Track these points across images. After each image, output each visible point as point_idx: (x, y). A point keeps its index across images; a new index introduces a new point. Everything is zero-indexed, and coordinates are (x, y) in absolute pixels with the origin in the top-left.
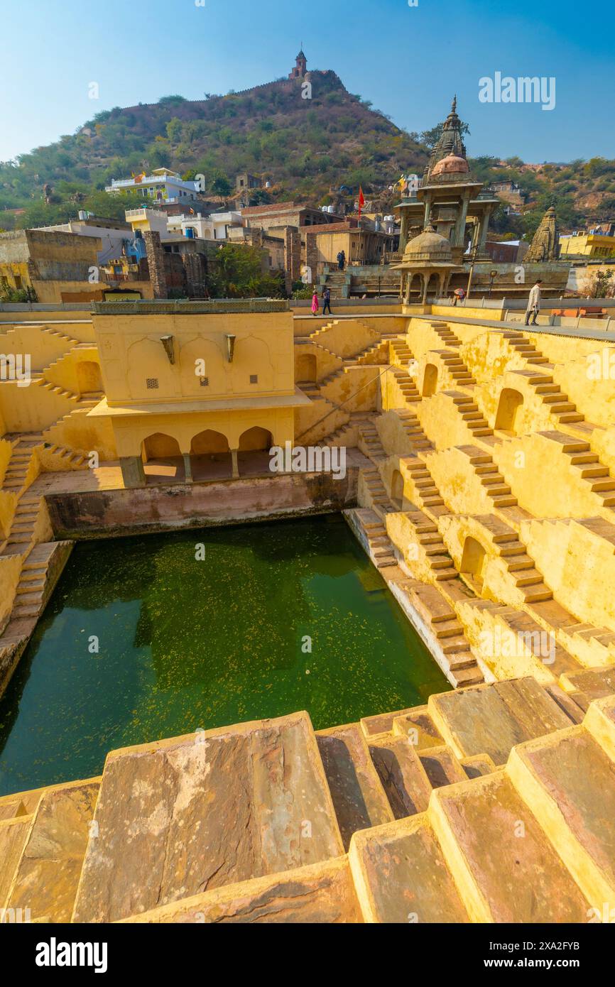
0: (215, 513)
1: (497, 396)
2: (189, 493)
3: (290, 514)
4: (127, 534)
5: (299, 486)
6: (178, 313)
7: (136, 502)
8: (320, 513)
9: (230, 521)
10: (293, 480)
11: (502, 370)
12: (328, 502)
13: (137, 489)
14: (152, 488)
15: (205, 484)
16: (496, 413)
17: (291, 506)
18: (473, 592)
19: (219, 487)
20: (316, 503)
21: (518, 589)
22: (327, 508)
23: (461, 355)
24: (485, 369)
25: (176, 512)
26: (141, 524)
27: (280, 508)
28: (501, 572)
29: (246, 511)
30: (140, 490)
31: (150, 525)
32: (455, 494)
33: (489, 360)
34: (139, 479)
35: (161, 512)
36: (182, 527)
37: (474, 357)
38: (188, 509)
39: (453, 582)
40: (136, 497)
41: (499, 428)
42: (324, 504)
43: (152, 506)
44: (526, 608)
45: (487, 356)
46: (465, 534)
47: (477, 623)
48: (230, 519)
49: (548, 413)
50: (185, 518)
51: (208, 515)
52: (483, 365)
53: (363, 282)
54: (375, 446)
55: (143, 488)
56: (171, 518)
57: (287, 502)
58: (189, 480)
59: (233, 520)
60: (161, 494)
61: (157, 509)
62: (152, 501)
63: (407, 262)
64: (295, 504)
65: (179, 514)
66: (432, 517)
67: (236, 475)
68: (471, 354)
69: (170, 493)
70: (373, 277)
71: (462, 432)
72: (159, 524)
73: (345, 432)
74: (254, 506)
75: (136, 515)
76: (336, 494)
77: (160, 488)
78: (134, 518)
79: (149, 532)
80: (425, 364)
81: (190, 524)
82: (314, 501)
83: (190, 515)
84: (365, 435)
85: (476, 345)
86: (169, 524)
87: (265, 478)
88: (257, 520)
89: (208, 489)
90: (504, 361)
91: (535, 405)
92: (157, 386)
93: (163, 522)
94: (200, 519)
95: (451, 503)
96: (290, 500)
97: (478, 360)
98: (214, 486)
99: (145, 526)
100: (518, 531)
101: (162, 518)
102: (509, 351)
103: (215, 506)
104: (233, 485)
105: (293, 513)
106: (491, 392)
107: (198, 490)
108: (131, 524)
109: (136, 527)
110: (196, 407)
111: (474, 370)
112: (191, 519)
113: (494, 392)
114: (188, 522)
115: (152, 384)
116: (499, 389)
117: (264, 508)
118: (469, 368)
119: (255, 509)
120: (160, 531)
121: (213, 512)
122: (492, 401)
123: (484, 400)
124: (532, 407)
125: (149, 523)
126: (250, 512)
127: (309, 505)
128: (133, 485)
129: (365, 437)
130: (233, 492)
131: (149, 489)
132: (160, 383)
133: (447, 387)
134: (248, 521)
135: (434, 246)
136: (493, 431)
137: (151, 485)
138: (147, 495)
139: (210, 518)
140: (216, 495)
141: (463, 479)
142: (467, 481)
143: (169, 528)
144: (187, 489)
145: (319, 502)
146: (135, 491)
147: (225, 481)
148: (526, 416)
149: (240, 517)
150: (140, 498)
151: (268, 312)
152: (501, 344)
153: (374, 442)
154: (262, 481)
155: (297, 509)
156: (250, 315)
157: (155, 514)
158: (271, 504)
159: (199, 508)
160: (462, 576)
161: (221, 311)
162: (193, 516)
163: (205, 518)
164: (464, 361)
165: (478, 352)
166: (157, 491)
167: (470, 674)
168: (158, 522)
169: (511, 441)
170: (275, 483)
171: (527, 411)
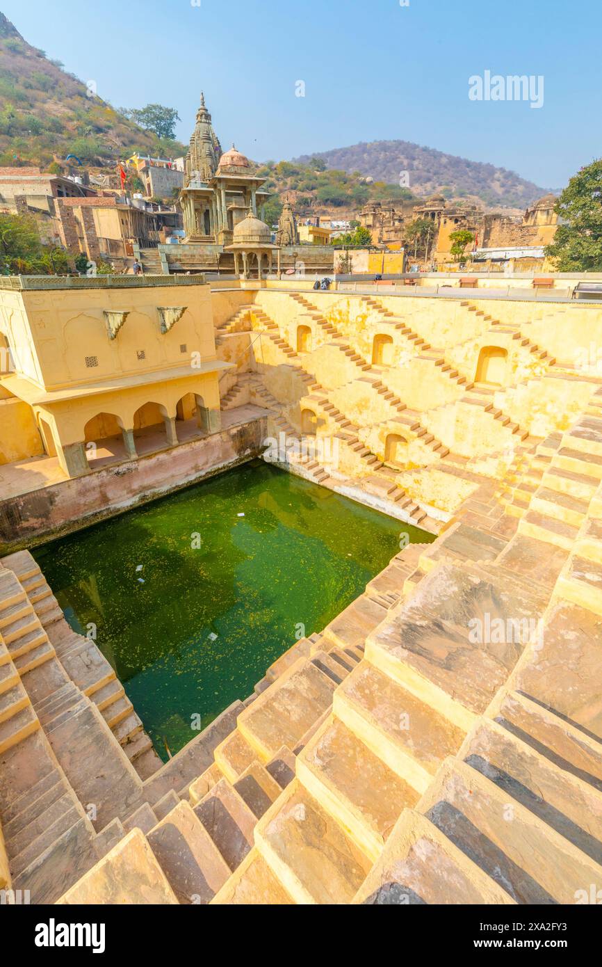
0: (160, 483)
1: (371, 341)
2: (136, 469)
3: (221, 469)
4: (77, 528)
5: (227, 442)
6: (112, 287)
7: (82, 493)
8: (244, 462)
9: (174, 488)
10: (221, 437)
11: (364, 323)
12: (248, 451)
13: (84, 476)
14: (99, 472)
15: (149, 457)
16: (371, 352)
17: (221, 462)
18: (398, 470)
19: (162, 457)
20: (240, 454)
21: (434, 452)
22: (248, 456)
23: (324, 316)
24: (349, 325)
25: (125, 492)
26: (90, 513)
27: (214, 465)
28: (420, 447)
29: (187, 475)
30: (87, 477)
31: (99, 513)
32: (361, 412)
33: (352, 317)
34: (85, 466)
35: (110, 495)
36: (131, 506)
37: (338, 317)
38: (135, 486)
39: (382, 468)
40: (84, 486)
41: (374, 363)
42: (246, 454)
43: (101, 492)
44: (442, 461)
45: (349, 315)
46: (386, 434)
47: (417, 482)
48: (174, 486)
49: (413, 346)
50: (134, 496)
51: (155, 487)
52: (347, 321)
53: (177, 260)
54: (269, 398)
55: (90, 475)
56: (120, 499)
57: (218, 458)
58: (134, 456)
59: (177, 486)
60: (108, 477)
61: (105, 494)
62: (100, 486)
63: (239, 242)
64: (225, 458)
65: (128, 493)
66: (351, 433)
67: (175, 442)
68: (334, 315)
69: (118, 473)
70: (185, 255)
71: (352, 370)
72: (109, 509)
73: (239, 392)
74: (192, 468)
75: (85, 505)
76: (253, 443)
77: (108, 471)
78: (83, 509)
79: (100, 520)
80: (297, 325)
81: (139, 501)
82: (238, 452)
83: (138, 492)
84: (258, 390)
85: (338, 308)
86: (119, 506)
87: (200, 440)
88: (196, 481)
89: (153, 461)
90: (364, 317)
91: (402, 342)
92: (96, 364)
93: (113, 506)
94: (148, 493)
95: (358, 421)
96: (221, 456)
97: (341, 318)
98: (157, 457)
99: (95, 515)
100: (419, 421)
101: (112, 502)
102: (368, 309)
103: (160, 476)
104: (175, 452)
105: (224, 467)
106: (365, 338)
107: (144, 464)
108: (81, 515)
109: (86, 519)
110: (139, 381)
111: (339, 326)
112: (138, 496)
113: (368, 338)
114: (138, 499)
115: (91, 362)
116: (372, 336)
117: (200, 468)
118: (333, 325)
119: (194, 471)
120: (110, 516)
121: (159, 483)
122: (366, 344)
123: (359, 345)
124: (400, 344)
125: (98, 510)
126: (190, 475)
127: (235, 457)
128: (78, 473)
129: (258, 392)
130: (175, 459)
131: (97, 474)
132: (99, 361)
133: (323, 341)
134: (189, 484)
135: (261, 231)
136: (370, 366)
137: (97, 470)
138: (94, 481)
139: (156, 490)
140: (160, 465)
141: (367, 400)
142: (371, 401)
143: (119, 510)
144: (133, 466)
145: (242, 452)
146: (82, 479)
147: (168, 450)
148: (397, 351)
149: (182, 482)
150: (88, 487)
151: (191, 285)
152: (360, 305)
153: (266, 395)
154: (198, 444)
155: (226, 463)
156: (176, 288)
157: (105, 499)
158: (207, 463)
159: (147, 482)
160: (386, 464)
161: (150, 285)
162: (141, 492)
163: (152, 490)
164: (328, 321)
165: (340, 313)
166: (104, 473)
167: (420, 515)
168: (107, 507)
169: (388, 371)
170: (208, 442)
171: (397, 347)
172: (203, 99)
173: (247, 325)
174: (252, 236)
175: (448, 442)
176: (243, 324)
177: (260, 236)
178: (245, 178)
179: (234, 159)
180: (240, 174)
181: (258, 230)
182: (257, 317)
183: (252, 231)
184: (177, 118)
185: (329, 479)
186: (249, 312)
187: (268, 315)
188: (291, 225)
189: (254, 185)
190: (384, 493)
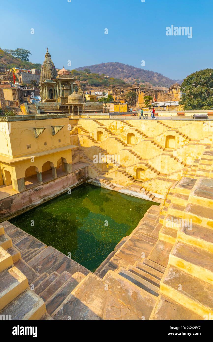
0: (51, 194)
1: (126, 136)
2: (42, 188)
3: (72, 187)
4: (20, 213)
5: (74, 176)
6: (37, 119)
7: (23, 198)
8: (80, 184)
9: (55, 196)
10: (72, 174)
11: (123, 130)
12: (82, 180)
13: (24, 191)
14: (29, 190)
15: (47, 183)
16: (127, 140)
17: (72, 185)
18: (142, 181)
19: (52, 183)
20: (79, 181)
21: (155, 173)
22: (82, 182)
23: (107, 128)
24: (117, 130)
25: (38, 198)
26: (26, 207)
27: (70, 186)
28: (149, 172)
29: (60, 190)
30: (25, 192)
31: (28, 207)
32: (125, 162)
33: (118, 128)
34: (24, 187)
35: (33, 199)
36: (40, 203)
37: (112, 128)
38: (42, 195)
39: (136, 181)
40: (24, 195)
41: (128, 144)
42: (81, 181)
43: (29, 198)
44: (158, 176)
45: (117, 127)
46: (136, 168)
47: (150, 184)
48: (55, 195)
49: (142, 136)
50: (41, 199)
51: (49, 195)
52: (116, 129)
54: (88, 159)
55: (26, 191)
56: (36, 200)
57: (71, 183)
58: (42, 183)
59: (56, 195)
60: (32, 192)
61: (31, 198)
62: (29, 195)
63: (70, 102)
64: (74, 183)
65: (39, 198)
66: (123, 169)
67: (56, 177)
68: (111, 127)
69: (36, 190)
71: (120, 146)
72: (32, 205)
73: (76, 157)
74: (62, 187)
75: (23, 203)
76: (83, 176)
77: (32, 189)
78: (23, 205)
79: (28, 210)
80: (97, 132)
81: (43, 201)
82: (78, 180)
83: (42, 198)
84: (83, 156)
85: (112, 124)
86: (35, 204)
87: (65, 176)
88: (64, 193)
89: (48, 185)
90: (123, 127)
91: (138, 136)
92: (30, 148)
93: (34, 204)
94: (46, 198)
95: (125, 165)
96: (72, 182)
97: (114, 128)
98: (50, 183)
99: (27, 208)
100: (147, 163)
101: (33, 202)
102: (124, 125)
103: (51, 191)
104: (56, 181)
105: (73, 187)
106: (124, 135)
107: (45, 186)
108: (22, 208)
109: (23, 209)
110: (45, 153)
111: (113, 131)
112: (43, 199)
113: (125, 135)
114: (42, 201)
115: (29, 147)
116: (127, 134)
117: (65, 187)
118: (111, 131)
119: (63, 188)
120: (32, 208)
121: (50, 193)
122: (125, 137)
123: (122, 137)
124: (137, 136)
125: (28, 206)
126: (61, 190)
127: (77, 182)
128: (22, 190)
129: (83, 157)
130: (56, 184)
131: (28, 190)
132: (31, 146)
133: (108, 136)
134: (61, 194)
135: (79, 98)
136: (127, 145)
137: (28, 189)
138: (27, 193)
139: (49, 197)
140: (51, 187)
141: (128, 157)
142: (129, 157)
143: (36, 205)
144: (41, 187)
145: (80, 180)
146: (23, 193)
147: (53, 180)
148: (136, 139)
149: (58, 193)
150: (25, 196)
151: (63, 118)
152: (121, 123)
153: (87, 158)
154: (64, 177)
155: (74, 185)
156: (57, 119)
157: (31, 201)
158: (67, 185)
159: (46, 193)
160: (137, 180)
161: (49, 118)
162: (44, 197)
163: (48, 197)
164: (109, 129)
165: (113, 126)
166: (31, 190)
167: (152, 197)
168: (31, 204)
169: (134, 146)
170: (68, 177)
171: (136, 137)
172: (48, 50)
173: (76, 132)
174: (75, 100)
175: (159, 169)
176: (75, 132)
177: (78, 100)
178: (69, 79)
179: (64, 72)
180: (67, 77)
181: (78, 98)
182: (80, 129)
183: (75, 98)
184: (30, 53)
185: (116, 188)
186: (77, 127)
187: (84, 128)
188: (82, 94)
189: (72, 81)
190: (138, 190)
